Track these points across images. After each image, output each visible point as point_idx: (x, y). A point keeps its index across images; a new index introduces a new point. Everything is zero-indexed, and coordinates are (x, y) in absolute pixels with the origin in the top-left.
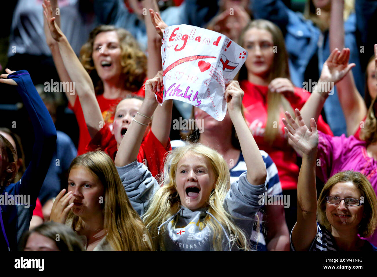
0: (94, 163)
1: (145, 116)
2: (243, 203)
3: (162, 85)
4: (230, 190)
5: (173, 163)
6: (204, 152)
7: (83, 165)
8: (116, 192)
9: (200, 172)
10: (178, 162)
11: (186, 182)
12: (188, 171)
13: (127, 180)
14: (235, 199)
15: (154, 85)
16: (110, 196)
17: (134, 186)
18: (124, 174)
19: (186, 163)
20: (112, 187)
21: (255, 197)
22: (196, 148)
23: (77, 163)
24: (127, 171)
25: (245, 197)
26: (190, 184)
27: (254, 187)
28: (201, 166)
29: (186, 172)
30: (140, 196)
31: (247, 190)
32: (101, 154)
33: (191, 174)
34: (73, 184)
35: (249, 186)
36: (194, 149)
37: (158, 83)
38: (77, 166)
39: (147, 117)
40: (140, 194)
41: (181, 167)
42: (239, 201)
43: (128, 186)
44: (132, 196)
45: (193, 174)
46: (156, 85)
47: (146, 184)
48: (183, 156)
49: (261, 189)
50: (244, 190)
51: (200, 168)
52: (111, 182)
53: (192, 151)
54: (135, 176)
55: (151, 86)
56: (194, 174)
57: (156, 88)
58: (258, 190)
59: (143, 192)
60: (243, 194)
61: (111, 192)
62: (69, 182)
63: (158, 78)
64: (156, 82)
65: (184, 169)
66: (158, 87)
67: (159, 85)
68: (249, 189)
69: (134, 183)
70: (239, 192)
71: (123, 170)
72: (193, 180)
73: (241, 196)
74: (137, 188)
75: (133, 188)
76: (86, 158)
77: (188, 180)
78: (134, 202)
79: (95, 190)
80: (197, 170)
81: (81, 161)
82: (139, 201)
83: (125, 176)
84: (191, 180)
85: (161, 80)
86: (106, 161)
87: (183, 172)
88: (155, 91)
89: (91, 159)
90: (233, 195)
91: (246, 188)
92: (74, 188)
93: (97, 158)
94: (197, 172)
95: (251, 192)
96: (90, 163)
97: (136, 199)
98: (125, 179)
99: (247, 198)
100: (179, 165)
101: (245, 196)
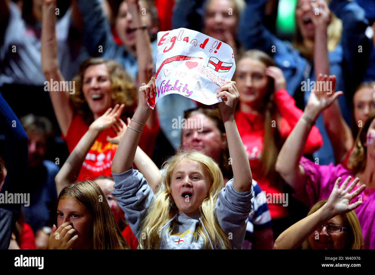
0: (81, 193)
1: (140, 123)
2: (231, 211)
3: (154, 91)
4: (218, 199)
5: (169, 171)
6: (200, 159)
7: (71, 195)
8: (105, 222)
9: (196, 178)
10: (173, 169)
11: (182, 188)
12: (184, 177)
13: (124, 187)
14: (223, 208)
15: (147, 92)
16: (99, 226)
17: (132, 193)
18: (121, 181)
19: (181, 170)
20: (100, 217)
21: (242, 204)
22: (192, 155)
23: (65, 194)
24: (124, 178)
25: (232, 205)
26: (185, 189)
27: (239, 194)
28: (196, 173)
29: (181, 178)
30: (138, 203)
31: (234, 198)
32: (90, 184)
33: (187, 180)
34: (62, 214)
35: (235, 194)
36: (189, 156)
37: (151, 90)
38: (65, 196)
39: (142, 124)
40: (138, 201)
41: (176, 173)
42: (227, 209)
43: (125, 193)
44: (129, 203)
45: (188, 179)
46: (149, 92)
47: (144, 191)
48: (178, 163)
49: (247, 196)
50: (231, 198)
51: (195, 175)
52: (99, 211)
53: (187, 157)
54: (133, 183)
55: (144, 93)
56: (190, 180)
57: (149, 95)
58: (244, 197)
59: (141, 199)
60: (230, 202)
61: (99, 222)
62: (58, 212)
63: (150, 84)
64: (149, 89)
65: (179, 175)
66: (151, 93)
67: (152, 91)
68: (235, 196)
69: (132, 190)
70: (226, 200)
71: (120, 177)
72: (188, 186)
73: (228, 204)
74: (134, 195)
75: (131, 195)
76: (74, 188)
77: (183, 186)
78: (130, 210)
79: (82, 220)
80: (192, 176)
81: (69, 192)
82: (136, 208)
83: (123, 183)
84: (186, 185)
85: (154, 86)
86: (94, 190)
87: (179, 178)
88: (149, 97)
89: (78, 190)
90: (221, 203)
91: (232, 196)
92: (63, 218)
93: (85, 188)
94: (193, 178)
95: (237, 199)
96: (78, 194)
97: (133, 207)
98: (123, 186)
99: (234, 206)
100: (175, 172)
101: (232, 203)
